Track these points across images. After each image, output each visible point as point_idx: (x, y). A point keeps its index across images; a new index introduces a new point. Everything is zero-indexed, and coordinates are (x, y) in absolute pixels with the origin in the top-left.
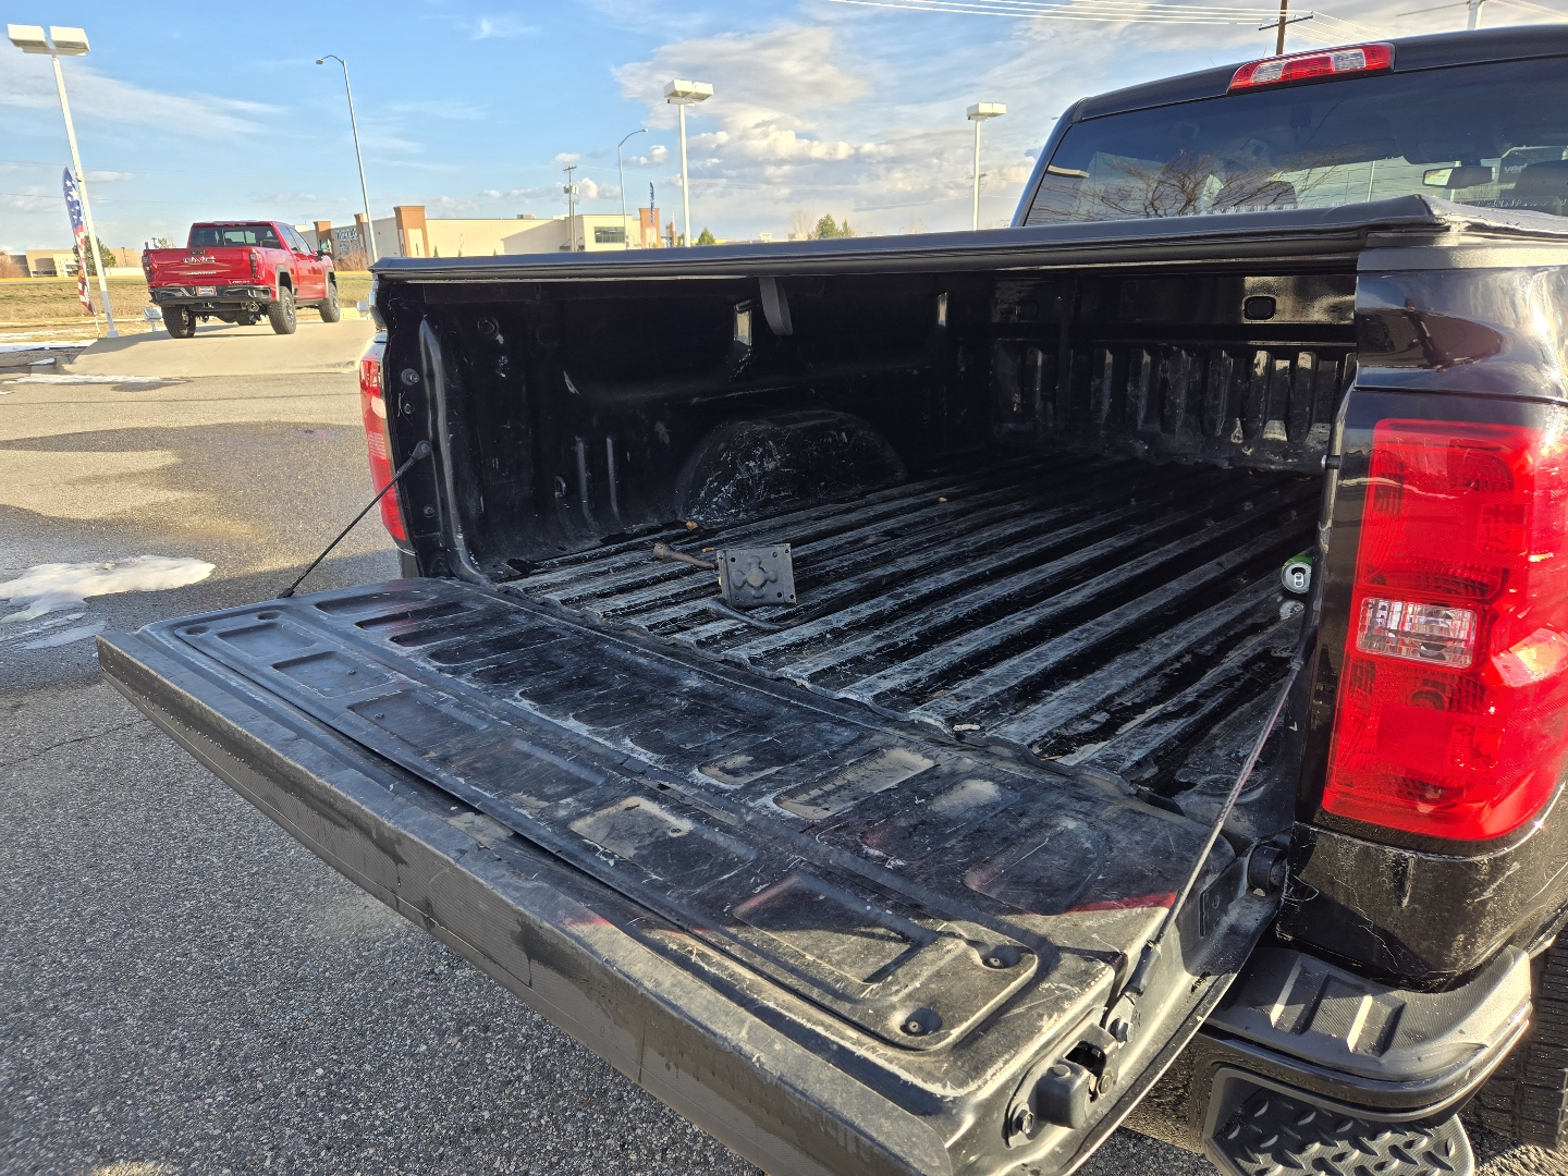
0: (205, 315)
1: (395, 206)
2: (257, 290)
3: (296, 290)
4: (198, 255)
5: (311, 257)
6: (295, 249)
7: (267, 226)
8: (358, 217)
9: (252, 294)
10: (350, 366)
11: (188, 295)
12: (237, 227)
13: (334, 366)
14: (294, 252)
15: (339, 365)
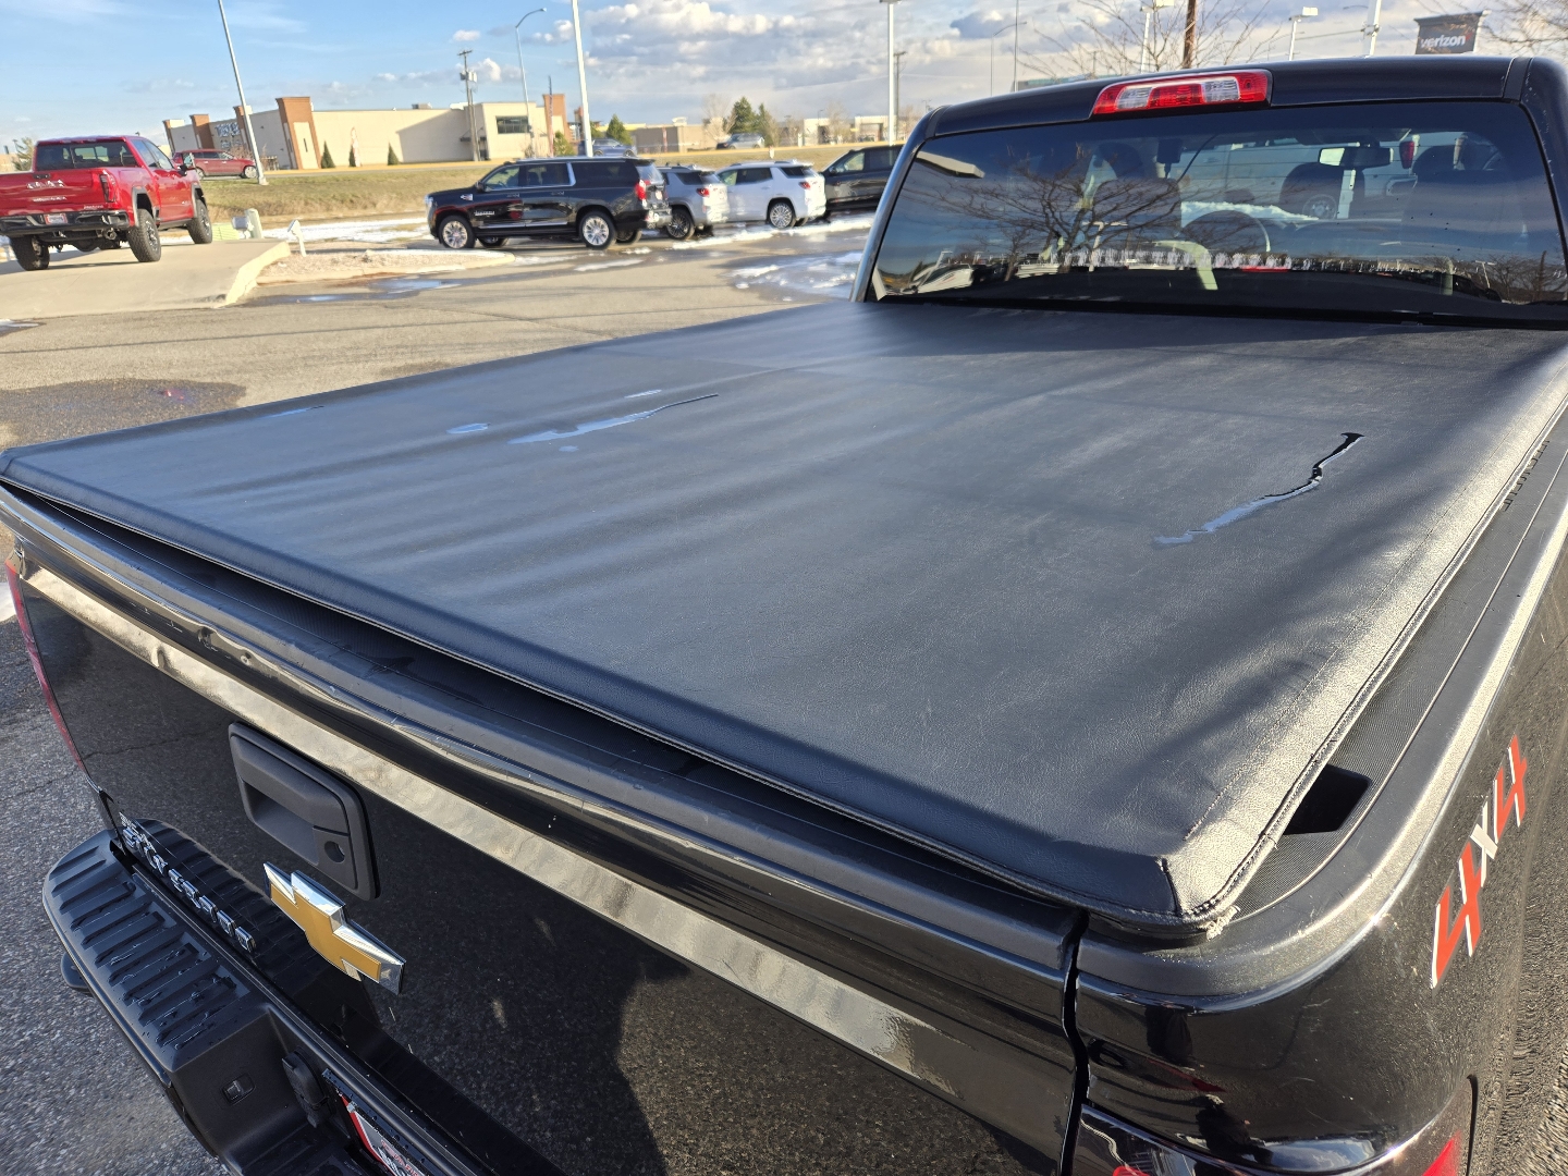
0: (59, 244)
1: (279, 96)
2: (112, 215)
3: (158, 212)
4: (43, 179)
5: (172, 173)
6: (154, 165)
7: (118, 141)
8: (237, 109)
9: (107, 220)
10: (221, 300)
11: (35, 223)
12: (87, 143)
13: (203, 300)
14: (152, 169)
15: (209, 299)
